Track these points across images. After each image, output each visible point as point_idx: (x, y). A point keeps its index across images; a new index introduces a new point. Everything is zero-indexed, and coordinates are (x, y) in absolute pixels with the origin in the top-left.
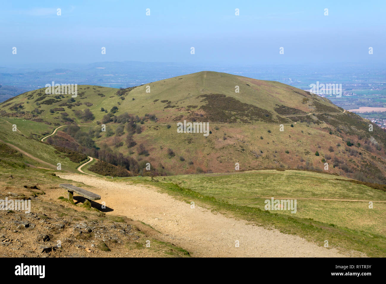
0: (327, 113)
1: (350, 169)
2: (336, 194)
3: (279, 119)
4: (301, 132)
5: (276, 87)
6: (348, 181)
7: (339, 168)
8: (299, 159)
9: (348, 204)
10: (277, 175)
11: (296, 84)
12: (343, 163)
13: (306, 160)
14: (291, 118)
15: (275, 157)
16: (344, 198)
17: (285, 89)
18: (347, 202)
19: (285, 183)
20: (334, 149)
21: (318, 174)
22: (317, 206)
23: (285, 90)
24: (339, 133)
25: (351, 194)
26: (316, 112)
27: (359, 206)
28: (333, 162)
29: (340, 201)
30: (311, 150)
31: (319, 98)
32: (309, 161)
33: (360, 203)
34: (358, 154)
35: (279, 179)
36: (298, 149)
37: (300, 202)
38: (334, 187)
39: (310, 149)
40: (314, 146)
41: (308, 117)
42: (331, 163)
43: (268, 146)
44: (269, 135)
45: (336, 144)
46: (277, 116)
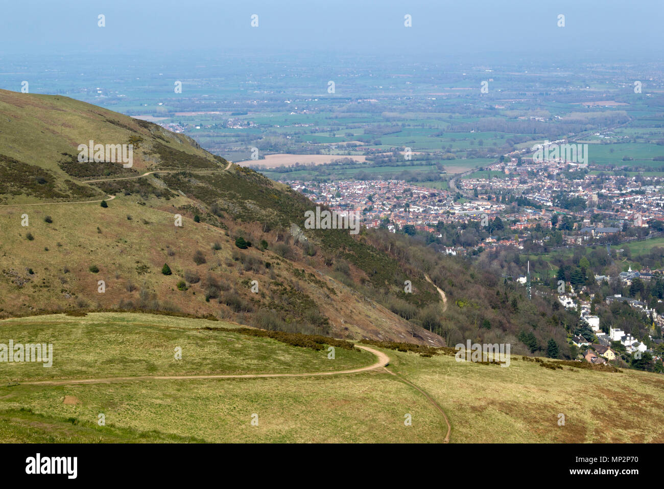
0: (188, 172)
1: (244, 303)
2: (205, 362)
3: (71, 189)
4: (126, 219)
5: (63, 111)
6: (234, 330)
7: (220, 302)
8: (123, 284)
9: (231, 386)
10: (62, 325)
11: (113, 102)
12: (227, 289)
13: (142, 286)
14: (102, 185)
15: (65, 282)
16: (223, 372)
17: (84, 115)
18: (229, 382)
19: (84, 344)
20: (206, 258)
21: (166, 318)
22: (160, 394)
23: (84, 118)
24: (218, 218)
25: (239, 361)
26: (161, 169)
27: (258, 387)
28: (205, 287)
29: (213, 380)
30: (153, 261)
31: (169, 135)
32: (148, 288)
33: (259, 382)
34: (263, 267)
35: (68, 335)
36: (120, 260)
37: (117, 389)
38: (201, 346)
39: (150, 259)
40: (158, 253)
41: (143, 182)
42: (200, 292)
43: (45, 257)
44: (48, 229)
45: (210, 245)
46: (67, 181)
